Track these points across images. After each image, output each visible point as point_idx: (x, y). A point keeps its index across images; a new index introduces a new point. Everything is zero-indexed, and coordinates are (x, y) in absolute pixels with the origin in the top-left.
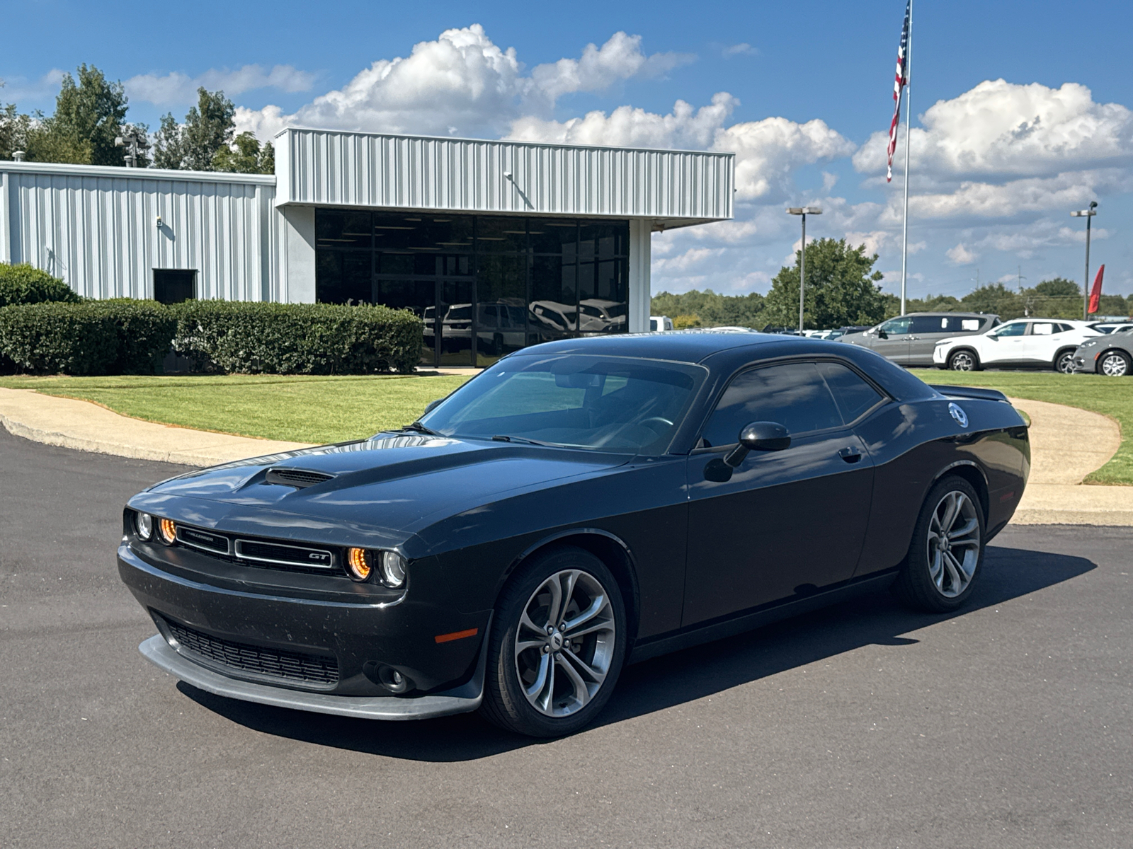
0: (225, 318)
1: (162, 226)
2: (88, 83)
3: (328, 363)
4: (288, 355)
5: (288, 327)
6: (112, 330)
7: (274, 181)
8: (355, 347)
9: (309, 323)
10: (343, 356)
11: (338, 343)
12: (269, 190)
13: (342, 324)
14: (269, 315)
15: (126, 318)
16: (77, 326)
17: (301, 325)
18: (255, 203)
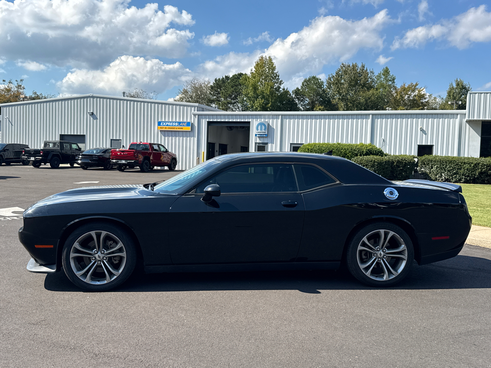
0: (434, 162)
1: (422, 130)
2: (458, 85)
3: (470, 179)
4: (455, 176)
5: (455, 165)
6: (389, 165)
7: (465, 112)
8: (481, 173)
9: (463, 164)
10: (476, 177)
11: (474, 172)
12: (463, 116)
13: (475, 164)
14: (448, 161)
15: (395, 161)
16: (376, 163)
17: (460, 165)
18: (457, 121)
